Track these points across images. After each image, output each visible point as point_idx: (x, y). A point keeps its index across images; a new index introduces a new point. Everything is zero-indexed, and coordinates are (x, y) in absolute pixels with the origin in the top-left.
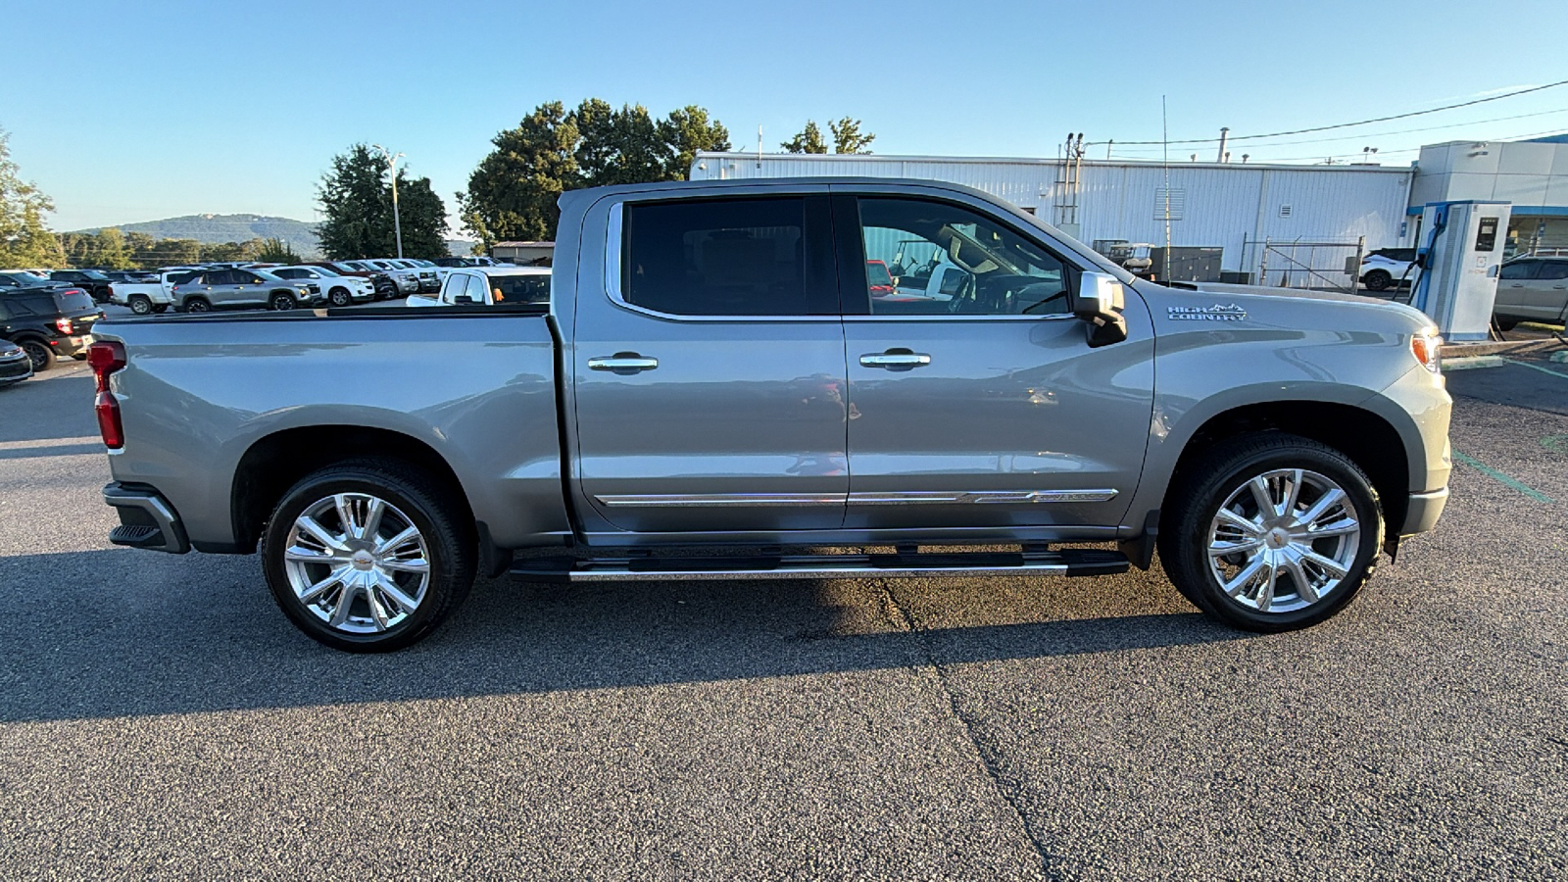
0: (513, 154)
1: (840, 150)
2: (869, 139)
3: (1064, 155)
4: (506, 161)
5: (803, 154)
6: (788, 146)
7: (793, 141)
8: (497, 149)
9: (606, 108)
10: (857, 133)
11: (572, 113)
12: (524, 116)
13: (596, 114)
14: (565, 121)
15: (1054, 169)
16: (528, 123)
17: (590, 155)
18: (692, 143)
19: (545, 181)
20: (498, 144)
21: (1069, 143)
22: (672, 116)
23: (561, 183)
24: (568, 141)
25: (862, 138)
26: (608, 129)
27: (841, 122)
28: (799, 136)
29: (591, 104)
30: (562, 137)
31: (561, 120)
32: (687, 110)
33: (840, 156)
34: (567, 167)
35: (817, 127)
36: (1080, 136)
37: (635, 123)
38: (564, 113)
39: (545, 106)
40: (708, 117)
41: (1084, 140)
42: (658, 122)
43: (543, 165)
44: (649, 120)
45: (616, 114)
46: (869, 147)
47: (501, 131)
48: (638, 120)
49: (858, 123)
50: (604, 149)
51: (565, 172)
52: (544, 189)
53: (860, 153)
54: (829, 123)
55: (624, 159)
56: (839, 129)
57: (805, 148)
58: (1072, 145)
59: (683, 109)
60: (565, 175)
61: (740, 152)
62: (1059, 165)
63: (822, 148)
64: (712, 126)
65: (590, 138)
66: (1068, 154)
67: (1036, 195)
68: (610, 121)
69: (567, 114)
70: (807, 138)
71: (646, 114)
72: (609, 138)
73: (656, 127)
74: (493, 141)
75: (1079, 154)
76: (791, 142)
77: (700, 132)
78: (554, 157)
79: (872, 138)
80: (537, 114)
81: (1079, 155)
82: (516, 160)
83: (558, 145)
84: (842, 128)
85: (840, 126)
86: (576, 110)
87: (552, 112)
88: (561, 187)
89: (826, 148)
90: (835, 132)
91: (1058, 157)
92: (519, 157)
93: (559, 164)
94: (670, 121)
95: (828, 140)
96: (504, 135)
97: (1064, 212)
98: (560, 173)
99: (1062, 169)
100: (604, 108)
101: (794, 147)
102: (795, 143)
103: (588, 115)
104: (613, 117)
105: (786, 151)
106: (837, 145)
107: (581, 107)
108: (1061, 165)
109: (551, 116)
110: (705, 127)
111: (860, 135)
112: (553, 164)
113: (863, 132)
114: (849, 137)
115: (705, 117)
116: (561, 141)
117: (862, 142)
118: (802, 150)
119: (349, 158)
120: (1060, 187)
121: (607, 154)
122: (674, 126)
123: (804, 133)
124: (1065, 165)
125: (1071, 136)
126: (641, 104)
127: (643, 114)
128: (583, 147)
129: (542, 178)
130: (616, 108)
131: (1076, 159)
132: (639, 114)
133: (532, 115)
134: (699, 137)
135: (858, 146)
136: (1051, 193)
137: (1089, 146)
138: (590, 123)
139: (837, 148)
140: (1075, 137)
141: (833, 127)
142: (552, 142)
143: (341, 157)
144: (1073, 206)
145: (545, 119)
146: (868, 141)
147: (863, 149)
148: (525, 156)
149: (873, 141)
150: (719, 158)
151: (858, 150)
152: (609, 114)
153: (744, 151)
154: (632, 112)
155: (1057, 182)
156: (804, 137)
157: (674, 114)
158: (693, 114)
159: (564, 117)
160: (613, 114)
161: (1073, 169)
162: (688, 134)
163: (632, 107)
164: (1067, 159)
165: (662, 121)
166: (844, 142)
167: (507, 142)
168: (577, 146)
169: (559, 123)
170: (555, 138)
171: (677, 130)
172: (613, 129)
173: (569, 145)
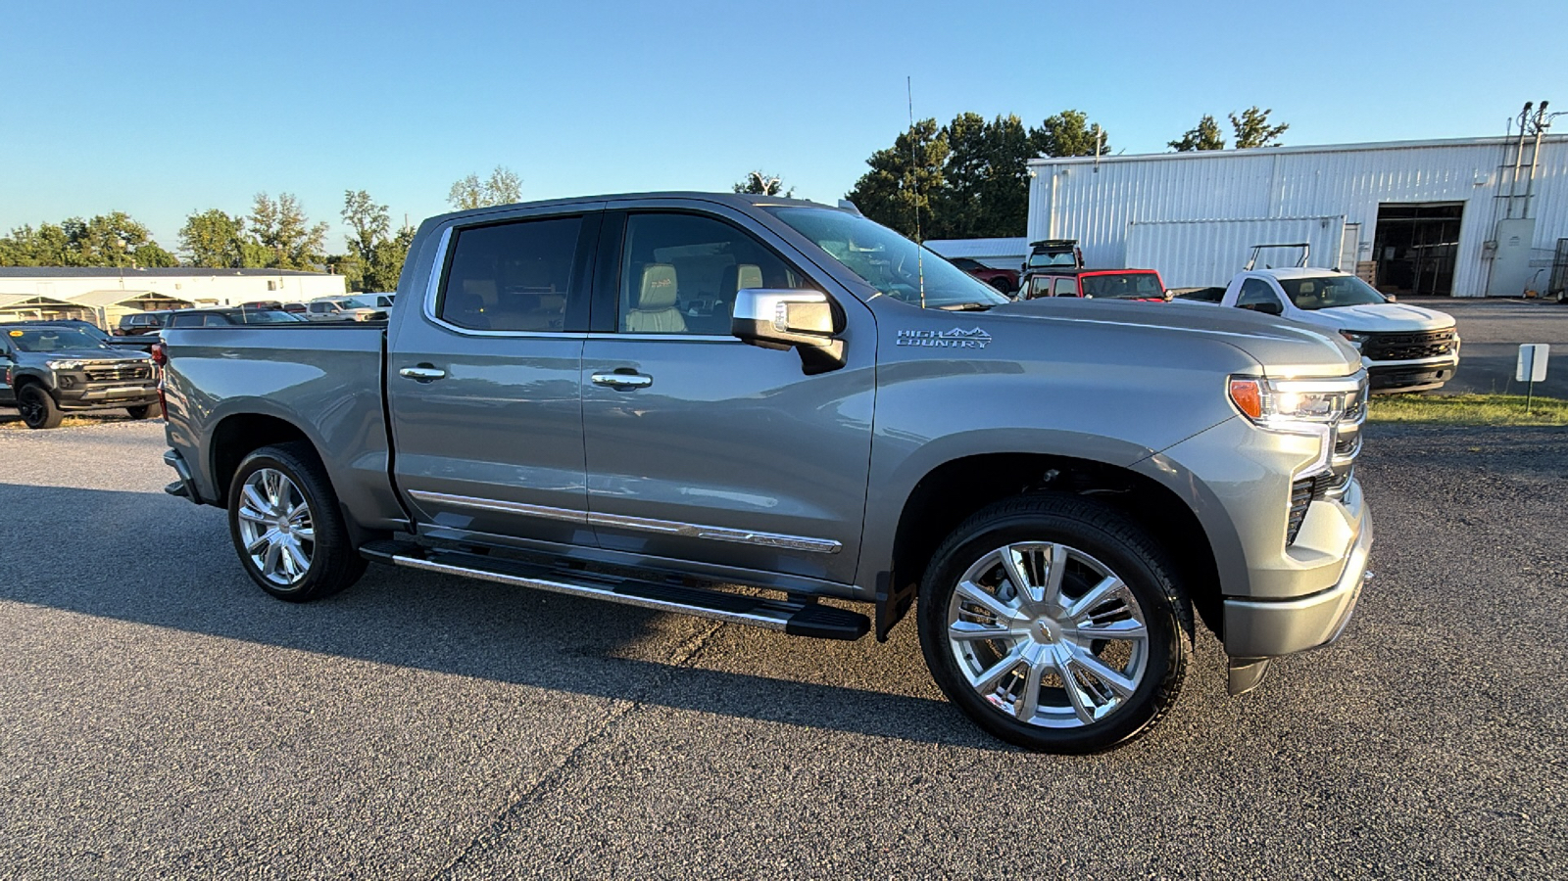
0: (884, 173)
1: (1240, 145)
2: (1279, 130)
3: (1515, 131)
4: (877, 180)
5: (1195, 152)
6: (1176, 145)
7: (1183, 139)
8: (871, 168)
9: (979, 121)
10: (1265, 124)
11: (945, 129)
12: (898, 135)
13: (968, 128)
14: (937, 137)
15: (1498, 151)
16: (902, 142)
17: (959, 169)
18: (1064, 150)
19: (911, 197)
20: (872, 164)
21: (1524, 114)
22: (1046, 123)
23: (926, 198)
24: (937, 156)
25: (1271, 129)
26: (980, 142)
27: (1245, 114)
28: (1192, 132)
29: (964, 118)
30: (931, 153)
31: (933, 137)
32: (1063, 115)
33: (1241, 151)
34: (934, 182)
35: (1214, 121)
36: (1544, 105)
37: (1006, 134)
38: (937, 130)
39: (918, 124)
40: (1086, 121)
41: (1548, 110)
42: (1032, 131)
43: (910, 181)
44: (1021, 129)
45: (989, 125)
46: (1279, 138)
47: (875, 152)
48: (1009, 130)
49: (1267, 113)
50: (974, 162)
51: (931, 187)
52: (909, 205)
53: (1265, 146)
54: (1230, 116)
55: (991, 170)
56: (1242, 121)
57: (1197, 145)
58: (1528, 117)
59: (1059, 115)
60: (932, 190)
61: (1118, 155)
62: (1506, 144)
63: (1218, 143)
64: (1089, 130)
65: (960, 152)
66: (1523, 130)
67: (1468, 184)
68: (982, 134)
69: (940, 130)
70: (1201, 135)
71: (1019, 122)
72: (979, 151)
73: (1028, 135)
74: (867, 161)
75: (1539, 127)
76: (1180, 140)
77: (1074, 138)
78: (922, 173)
79: (1285, 128)
80: (910, 133)
81: (1539, 130)
82: (886, 178)
83: (927, 161)
84: (1246, 120)
85: (1243, 117)
86: (949, 125)
87: (924, 130)
88: (927, 201)
89: (1223, 144)
90: (1236, 125)
91: (1506, 135)
92: (889, 176)
93: (926, 180)
94: (1044, 128)
95: (1228, 136)
96: (878, 156)
97: (1510, 205)
98: (927, 188)
99: (1511, 149)
100: (977, 121)
101: (1184, 146)
102: (1184, 142)
103: (959, 129)
104: (986, 129)
105: (1173, 149)
106: (1238, 139)
107: (954, 122)
108: (1509, 143)
109: (924, 133)
110: (1080, 133)
111: (1269, 126)
112: (920, 180)
113: (1272, 122)
114: (1253, 130)
115: (1083, 121)
116: (930, 157)
117: (1271, 134)
118: (1194, 148)
119: (746, 186)
120: (1506, 173)
121: (977, 167)
122: (1048, 134)
123: (1197, 128)
124: (1516, 144)
125: (1528, 106)
126: (1014, 114)
127: (1015, 124)
128: (953, 162)
129: (908, 195)
130: (989, 119)
131: (1536, 136)
132: (1011, 124)
133: (905, 133)
134: (1073, 143)
135: (1265, 140)
136: (1492, 180)
137: (1557, 117)
138: (961, 137)
139: (1238, 142)
140: (1536, 107)
141: (1234, 119)
142: (922, 160)
143: (739, 184)
144: (1527, 196)
145: (917, 137)
146: (1278, 132)
147: (1272, 141)
148: (894, 173)
149: (1285, 131)
150: (1051, 165)
151: (1265, 143)
152: (980, 127)
153: (1123, 154)
154: (1005, 123)
155: (1503, 166)
156: (1197, 134)
157: (1049, 121)
158: (1068, 119)
159: (937, 133)
160: (985, 126)
161: (1529, 150)
162: (1062, 140)
163: (1005, 117)
164: (1521, 136)
165: (1035, 130)
166: (1247, 136)
167: (880, 162)
168: (946, 161)
169: (931, 140)
170: (925, 155)
171: (1049, 137)
172: (985, 141)
173: (938, 161)
